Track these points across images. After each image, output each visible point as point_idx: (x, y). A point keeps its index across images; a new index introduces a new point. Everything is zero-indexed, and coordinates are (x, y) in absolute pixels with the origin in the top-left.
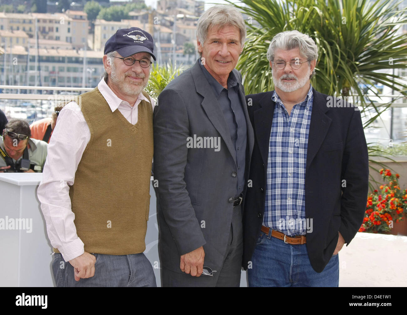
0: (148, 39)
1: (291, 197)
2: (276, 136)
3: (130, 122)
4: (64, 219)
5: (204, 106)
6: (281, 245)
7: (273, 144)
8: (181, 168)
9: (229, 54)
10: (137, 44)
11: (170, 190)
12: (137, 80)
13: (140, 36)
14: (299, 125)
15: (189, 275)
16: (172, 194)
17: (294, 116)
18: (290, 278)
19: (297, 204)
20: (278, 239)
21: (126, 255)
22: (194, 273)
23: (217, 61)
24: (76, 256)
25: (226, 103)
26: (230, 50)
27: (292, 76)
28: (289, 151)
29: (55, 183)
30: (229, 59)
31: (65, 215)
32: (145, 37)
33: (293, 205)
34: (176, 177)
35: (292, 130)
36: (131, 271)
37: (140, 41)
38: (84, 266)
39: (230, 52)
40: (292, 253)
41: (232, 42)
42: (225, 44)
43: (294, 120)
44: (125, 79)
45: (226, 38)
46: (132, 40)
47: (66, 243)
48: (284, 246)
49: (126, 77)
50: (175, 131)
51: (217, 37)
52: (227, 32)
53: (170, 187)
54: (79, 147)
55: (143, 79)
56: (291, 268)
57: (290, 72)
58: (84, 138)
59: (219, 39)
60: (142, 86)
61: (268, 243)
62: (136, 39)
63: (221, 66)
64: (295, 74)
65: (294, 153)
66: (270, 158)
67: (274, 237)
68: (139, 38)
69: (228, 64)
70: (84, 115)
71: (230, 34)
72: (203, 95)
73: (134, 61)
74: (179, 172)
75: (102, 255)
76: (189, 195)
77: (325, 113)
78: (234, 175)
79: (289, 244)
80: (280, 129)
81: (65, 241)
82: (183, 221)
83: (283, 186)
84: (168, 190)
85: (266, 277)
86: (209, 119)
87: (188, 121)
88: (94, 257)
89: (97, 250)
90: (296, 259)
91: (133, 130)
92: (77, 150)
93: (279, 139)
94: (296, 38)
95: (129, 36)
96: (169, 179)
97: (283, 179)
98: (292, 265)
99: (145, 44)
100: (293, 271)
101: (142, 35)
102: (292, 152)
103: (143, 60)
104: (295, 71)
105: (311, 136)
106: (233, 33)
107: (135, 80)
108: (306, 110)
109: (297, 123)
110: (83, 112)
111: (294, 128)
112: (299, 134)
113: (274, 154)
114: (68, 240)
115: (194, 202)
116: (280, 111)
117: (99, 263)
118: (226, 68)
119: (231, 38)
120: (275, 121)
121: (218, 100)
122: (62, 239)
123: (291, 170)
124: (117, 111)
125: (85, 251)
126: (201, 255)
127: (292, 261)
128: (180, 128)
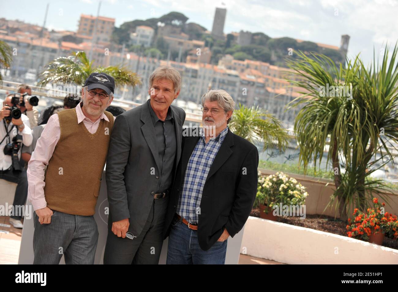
0: (110, 81)
1: (194, 198)
2: (194, 157)
3: (90, 132)
4: (35, 184)
5: (142, 129)
6: (186, 229)
7: (191, 161)
8: (122, 167)
9: (163, 97)
10: (99, 83)
11: (111, 180)
12: (95, 106)
13: (103, 78)
14: (210, 152)
15: (116, 236)
16: (112, 182)
17: (209, 145)
18: (190, 251)
19: (197, 203)
20: (185, 224)
21: (75, 215)
22: (119, 236)
23: (156, 101)
24: (39, 209)
25: (161, 130)
26: (164, 95)
27: (211, 119)
28: (200, 168)
29: (35, 162)
30: (163, 101)
31: (37, 182)
32: (108, 79)
33: (194, 204)
34: (116, 172)
35: (205, 154)
36: (77, 226)
37: (102, 81)
38: (43, 215)
39: (164, 96)
40: (191, 235)
41: (166, 90)
42: (161, 91)
43: (208, 148)
44: (89, 104)
45: (162, 87)
46: (97, 80)
47: (34, 199)
48: (187, 230)
49: (90, 103)
50: (121, 142)
51: (157, 85)
52: (164, 82)
53: (112, 177)
54: (53, 142)
55: (101, 106)
56: (190, 245)
57: (210, 116)
58: (57, 137)
59: (158, 87)
60: (99, 110)
61: (179, 226)
62: (100, 80)
63: (158, 104)
64: (214, 118)
65: (203, 170)
66: (187, 170)
67: (183, 223)
68: (102, 79)
69: (163, 103)
70: (60, 122)
71: (165, 84)
72: (144, 122)
73: (96, 93)
74: (118, 169)
75: (58, 212)
76: (125, 185)
77: (230, 147)
78: (157, 177)
79: (191, 229)
80: (198, 153)
81: (34, 198)
82: (116, 201)
83: (190, 190)
84: (109, 179)
85: (175, 248)
86: (145, 139)
87: (129, 137)
88: (52, 212)
89: (54, 208)
90: (194, 239)
91: (91, 137)
92: (51, 144)
93: (196, 159)
94: (217, 94)
95: (96, 78)
96: (112, 172)
97: (192, 185)
98: (190, 242)
99: (105, 84)
100: (191, 247)
101: (104, 78)
102: (202, 169)
103: (102, 93)
104: (213, 116)
105: (215, 161)
106: (168, 84)
107: (94, 106)
108: (218, 143)
109: (210, 151)
110: (60, 121)
111: (207, 154)
112: (209, 158)
113: (190, 168)
114: (36, 198)
115: (127, 190)
116: (202, 141)
117: (54, 216)
118: (161, 106)
119: (166, 87)
120: (197, 147)
121: (154, 127)
122: (33, 197)
123: (197, 180)
124: (82, 123)
125: (47, 206)
126: (125, 224)
127: (190, 240)
128: (123, 141)
